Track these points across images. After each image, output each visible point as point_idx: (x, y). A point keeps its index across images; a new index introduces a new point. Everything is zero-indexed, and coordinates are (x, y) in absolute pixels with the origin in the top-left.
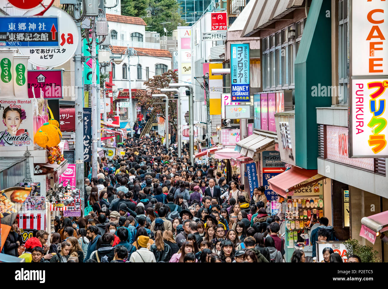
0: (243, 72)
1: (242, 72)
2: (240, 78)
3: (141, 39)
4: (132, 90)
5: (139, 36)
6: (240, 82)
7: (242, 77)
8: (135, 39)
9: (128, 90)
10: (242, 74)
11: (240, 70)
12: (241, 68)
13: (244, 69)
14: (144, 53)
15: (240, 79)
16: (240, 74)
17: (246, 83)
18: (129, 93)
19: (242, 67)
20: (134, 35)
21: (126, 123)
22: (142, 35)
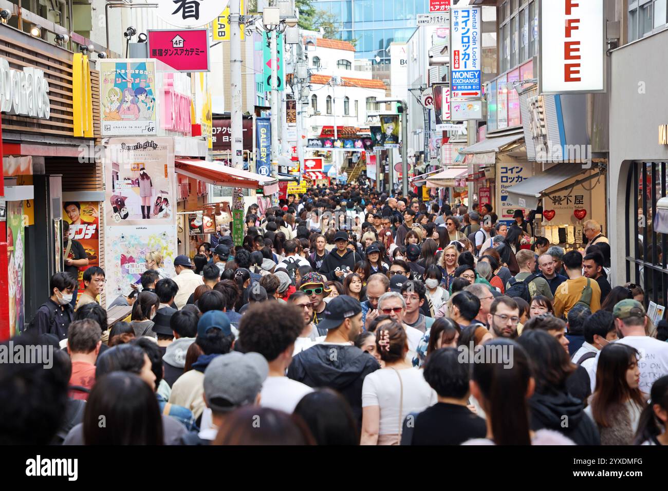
0: (469, 51)
1: (467, 52)
2: (464, 60)
3: (349, 67)
4: (338, 127)
5: (348, 64)
6: (465, 67)
7: (468, 59)
8: (342, 68)
9: (333, 127)
10: (469, 55)
11: (465, 48)
12: (467, 45)
13: (471, 46)
14: (352, 83)
15: (465, 62)
16: (465, 54)
17: (474, 69)
18: (334, 130)
19: (469, 42)
20: (341, 62)
21: (331, 166)
22: (350, 63)
